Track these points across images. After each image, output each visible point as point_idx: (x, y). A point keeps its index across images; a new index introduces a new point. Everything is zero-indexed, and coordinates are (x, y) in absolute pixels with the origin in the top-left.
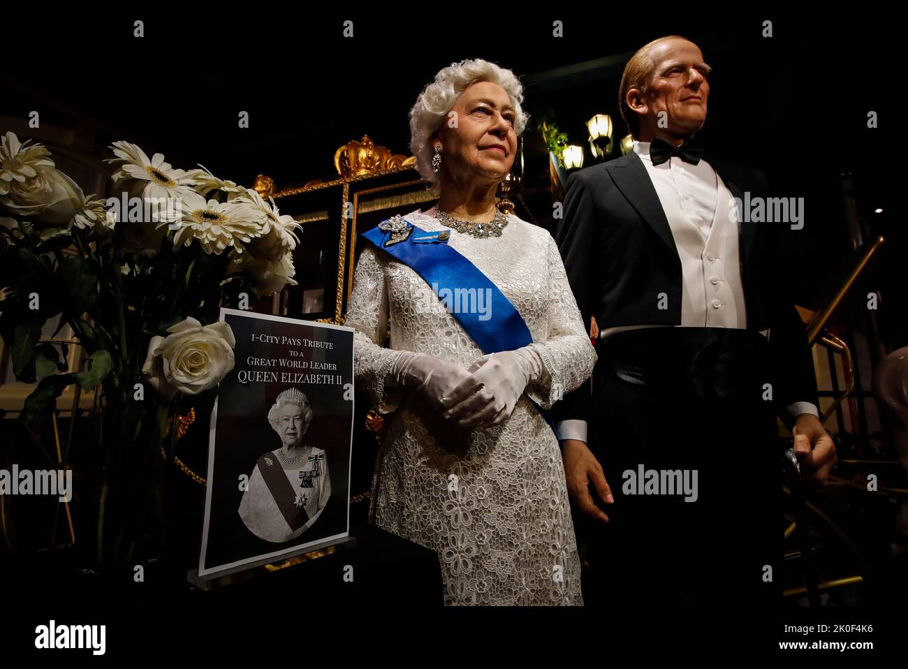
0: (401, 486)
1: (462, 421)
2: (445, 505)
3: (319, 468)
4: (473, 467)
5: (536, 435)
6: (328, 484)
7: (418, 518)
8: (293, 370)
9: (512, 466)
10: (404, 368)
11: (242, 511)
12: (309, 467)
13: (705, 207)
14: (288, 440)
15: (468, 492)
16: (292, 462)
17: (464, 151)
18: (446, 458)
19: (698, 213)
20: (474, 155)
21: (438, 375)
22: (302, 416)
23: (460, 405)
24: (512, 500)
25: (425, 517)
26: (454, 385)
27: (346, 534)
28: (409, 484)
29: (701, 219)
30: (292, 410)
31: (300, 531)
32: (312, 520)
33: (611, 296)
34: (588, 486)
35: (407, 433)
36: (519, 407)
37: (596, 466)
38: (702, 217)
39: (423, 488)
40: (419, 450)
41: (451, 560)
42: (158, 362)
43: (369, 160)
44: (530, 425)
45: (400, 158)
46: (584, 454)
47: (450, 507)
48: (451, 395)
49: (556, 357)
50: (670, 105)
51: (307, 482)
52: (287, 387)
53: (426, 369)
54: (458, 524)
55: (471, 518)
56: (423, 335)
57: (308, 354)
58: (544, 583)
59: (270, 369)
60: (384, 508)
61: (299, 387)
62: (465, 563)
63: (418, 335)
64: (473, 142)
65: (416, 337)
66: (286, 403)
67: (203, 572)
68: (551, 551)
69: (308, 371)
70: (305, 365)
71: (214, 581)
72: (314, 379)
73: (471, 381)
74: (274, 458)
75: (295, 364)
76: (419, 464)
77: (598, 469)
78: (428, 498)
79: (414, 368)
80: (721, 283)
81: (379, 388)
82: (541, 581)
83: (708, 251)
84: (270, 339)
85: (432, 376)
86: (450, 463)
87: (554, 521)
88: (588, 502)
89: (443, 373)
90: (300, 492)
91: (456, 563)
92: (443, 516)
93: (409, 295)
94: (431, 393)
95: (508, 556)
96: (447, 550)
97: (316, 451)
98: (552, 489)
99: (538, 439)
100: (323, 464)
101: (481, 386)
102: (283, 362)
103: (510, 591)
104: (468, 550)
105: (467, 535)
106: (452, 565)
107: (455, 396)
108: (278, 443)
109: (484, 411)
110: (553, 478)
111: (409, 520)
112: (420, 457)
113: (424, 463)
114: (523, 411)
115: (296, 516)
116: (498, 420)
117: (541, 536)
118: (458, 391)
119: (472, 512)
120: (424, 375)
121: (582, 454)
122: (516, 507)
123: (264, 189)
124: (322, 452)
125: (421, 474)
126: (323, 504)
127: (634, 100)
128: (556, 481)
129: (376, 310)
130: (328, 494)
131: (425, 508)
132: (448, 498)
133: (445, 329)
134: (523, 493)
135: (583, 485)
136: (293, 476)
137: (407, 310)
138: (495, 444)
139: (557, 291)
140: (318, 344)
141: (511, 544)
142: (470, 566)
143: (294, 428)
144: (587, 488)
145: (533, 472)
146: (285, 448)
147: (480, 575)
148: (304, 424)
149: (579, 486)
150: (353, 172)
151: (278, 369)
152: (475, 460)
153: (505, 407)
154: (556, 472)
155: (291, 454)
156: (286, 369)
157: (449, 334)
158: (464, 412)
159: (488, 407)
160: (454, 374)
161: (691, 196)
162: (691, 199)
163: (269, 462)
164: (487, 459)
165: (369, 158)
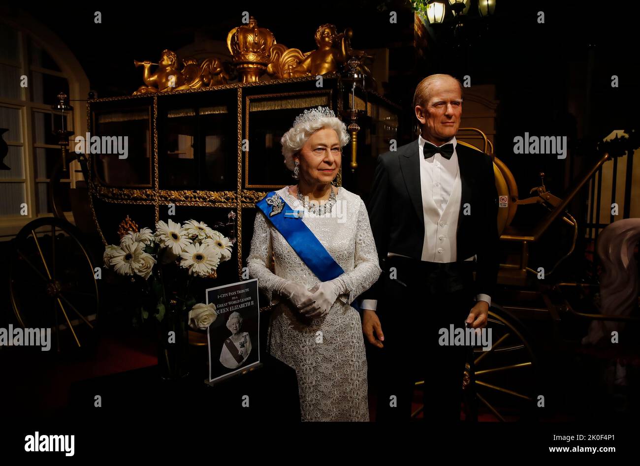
0: (281, 336)
1: (306, 315)
2: (301, 346)
3: (246, 339)
4: (314, 330)
5: (344, 314)
6: (250, 345)
7: (289, 350)
8: (234, 305)
9: (332, 329)
10: (281, 289)
11: (221, 360)
12: (243, 340)
13: (446, 191)
14: (234, 332)
15: (311, 341)
16: (237, 340)
17: (310, 171)
18: (301, 326)
19: (441, 195)
20: (316, 173)
21: (296, 294)
22: (239, 322)
23: (305, 309)
24: (331, 343)
25: (293, 350)
26: (303, 300)
27: (259, 362)
28: (285, 336)
29: (442, 199)
30: (235, 320)
31: (241, 363)
32: (245, 359)
33: (394, 235)
34: (373, 332)
35: (284, 314)
36: (336, 303)
37: (377, 323)
38: (443, 198)
39: (292, 338)
40: (289, 322)
41: (304, 368)
42: (193, 320)
43: (256, 45)
44: (342, 311)
45: (282, 48)
46: (372, 317)
47: (303, 347)
48: (301, 304)
49: (353, 282)
50: (435, 125)
51: (242, 346)
52: (232, 312)
53: (291, 291)
54: (307, 353)
55: (312, 351)
56: (290, 270)
57: (239, 296)
58: (347, 376)
59: (226, 307)
60: (274, 344)
61: (236, 311)
62: (310, 369)
63: (287, 270)
64: (315, 168)
65: (287, 271)
66: (233, 318)
67: (211, 381)
68: (350, 363)
69: (240, 303)
70: (238, 301)
71: (215, 383)
72: (243, 306)
73: (310, 300)
74: (230, 340)
75: (235, 302)
76: (289, 328)
77: (378, 325)
78: (293, 343)
79: (285, 290)
80: (445, 239)
81: (270, 295)
82: (345, 375)
83: (441, 220)
84: (224, 295)
85: (294, 294)
86: (303, 328)
87: (353, 350)
88: (372, 339)
89: (298, 293)
90: (240, 350)
91: (306, 369)
92: (300, 350)
93: (283, 251)
94: (293, 302)
95: (330, 366)
96: (302, 364)
97: (245, 334)
98: (352, 336)
99: (345, 316)
100: (248, 338)
101: (314, 302)
102: (230, 303)
103: (330, 379)
104: (312, 364)
105: (311, 358)
106: (305, 370)
107: (304, 305)
108: (231, 334)
109: (316, 312)
110: (353, 332)
111: (285, 351)
112: (290, 325)
113: (291, 328)
114: (338, 304)
115: (239, 358)
116: (322, 315)
117: (346, 357)
118: (304, 303)
119: (313, 349)
120: (290, 294)
121: (371, 317)
122: (334, 346)
123: (170, 63)
124: (247, 333)
125: (290, 332)
126: (249, 352)
127: (419, 113)
128: (355, 332)
129: (266, 249)
130: (251, 348)
131: (292, 346)
132: (302, 343)
133: (300, 268)
134: (337, 340)
135: (370, 332)
136: (237, 344)
137: (282, 258)
138: (324, 320)
139: (361, 238)
140: (243, 291)
141: (331, 361)
142: (312, 370)
143: (236, 327)
144: (372, 333)
145: (342, 331)
146: (233, 335)
147: (317, 373)
148: (240, 324)
149: (368, 333)
150: (243, 55)
151: (229, 306)
152: (315, 327)
153: (326, 310)
154: (355, 329)
155: (236, 337)
156: (231, 305)
157: (302, 270)
158: (307, 312)
159: (318, 311)
160: (303, 294)
161: (440, 184)
162: (440, 186)
163: (228, 341)
164: (320, 327)
165: (255, 43)
